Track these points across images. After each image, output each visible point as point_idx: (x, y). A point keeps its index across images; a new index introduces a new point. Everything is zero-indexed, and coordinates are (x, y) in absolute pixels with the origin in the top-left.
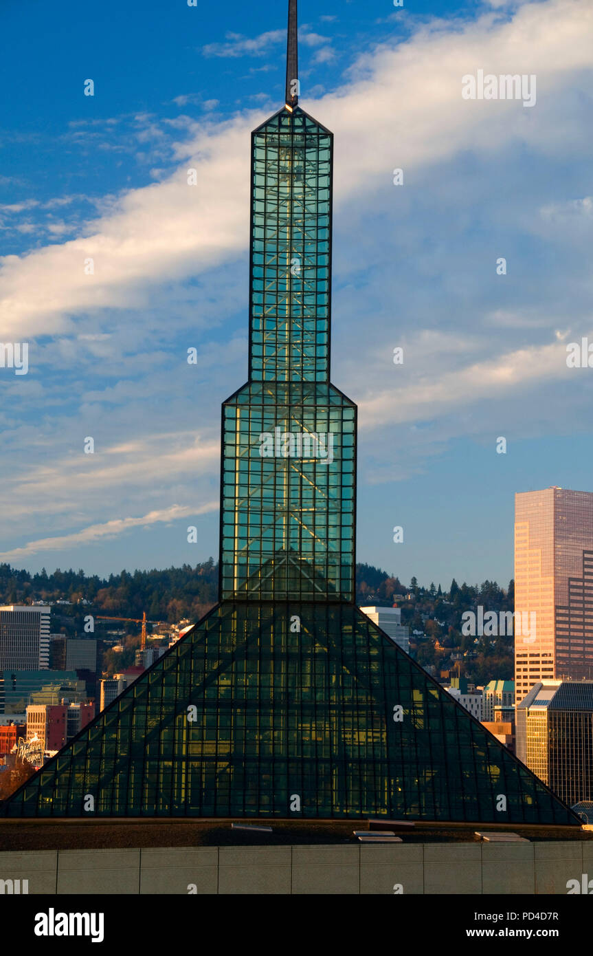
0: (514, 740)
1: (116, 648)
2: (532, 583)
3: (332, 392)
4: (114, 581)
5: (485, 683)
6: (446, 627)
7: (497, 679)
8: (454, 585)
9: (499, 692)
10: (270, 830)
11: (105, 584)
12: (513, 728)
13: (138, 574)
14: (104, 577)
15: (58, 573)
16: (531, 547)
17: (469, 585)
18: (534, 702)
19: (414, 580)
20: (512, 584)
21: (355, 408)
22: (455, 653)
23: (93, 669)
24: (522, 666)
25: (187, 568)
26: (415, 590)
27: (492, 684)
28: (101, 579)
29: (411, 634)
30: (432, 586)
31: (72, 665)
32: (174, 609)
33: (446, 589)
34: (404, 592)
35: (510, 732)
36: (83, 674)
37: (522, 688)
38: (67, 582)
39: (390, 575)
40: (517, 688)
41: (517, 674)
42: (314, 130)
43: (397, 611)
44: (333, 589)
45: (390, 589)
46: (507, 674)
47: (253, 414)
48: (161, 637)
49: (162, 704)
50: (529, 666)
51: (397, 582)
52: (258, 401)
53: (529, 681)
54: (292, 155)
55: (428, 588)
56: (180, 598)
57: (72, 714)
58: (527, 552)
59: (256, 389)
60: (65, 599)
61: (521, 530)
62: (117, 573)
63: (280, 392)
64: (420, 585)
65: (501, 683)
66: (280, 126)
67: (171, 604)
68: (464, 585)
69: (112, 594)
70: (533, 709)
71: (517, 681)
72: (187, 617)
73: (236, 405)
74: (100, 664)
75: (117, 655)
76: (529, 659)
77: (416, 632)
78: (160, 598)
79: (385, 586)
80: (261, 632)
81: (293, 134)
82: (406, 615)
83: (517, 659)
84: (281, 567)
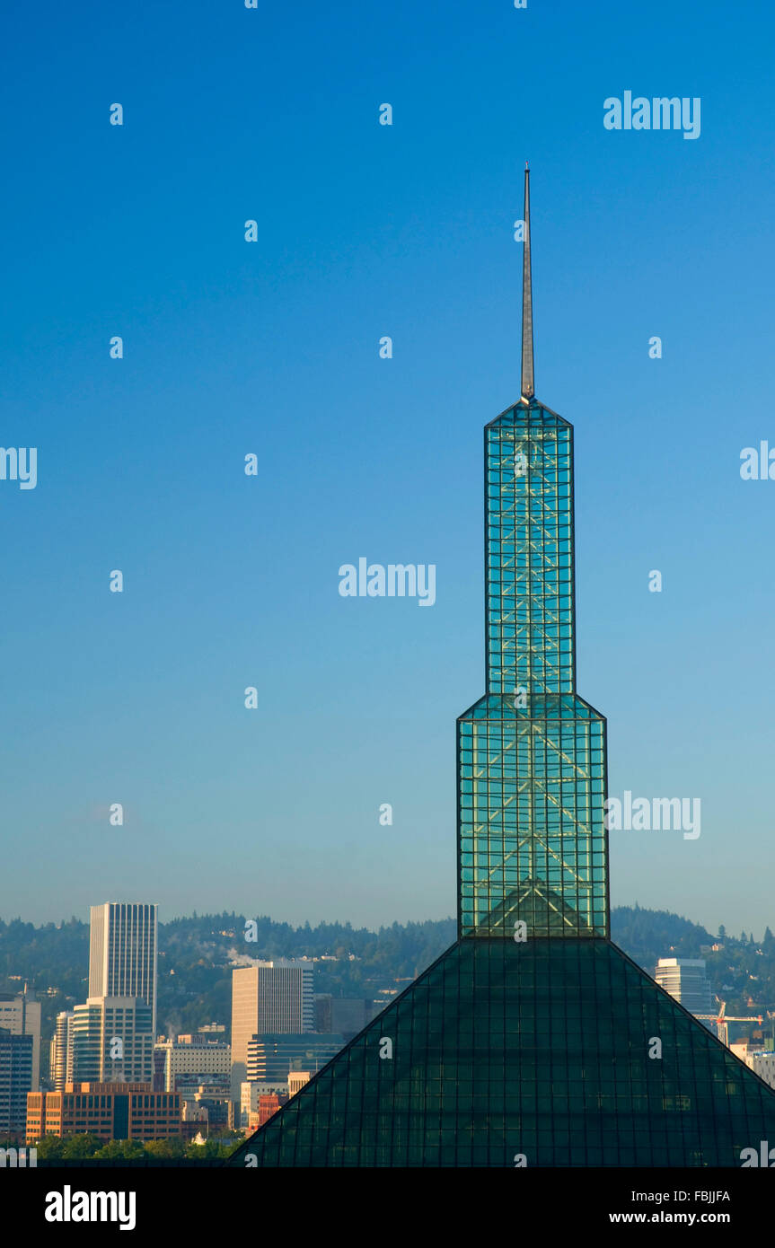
3: (579, 705)
4: (386, 934)
6: (760, 982)
11: (375, 938)
14: (374, 929)
15: (323, 926)
19: (723, 929)
21: (605, 721)
26: (724, 940)
28: (371, 932)
31: (337, 1027)
34: (711, 941)
38: (333, 936)
39: (695, 923)
42: (553, 422)
47: (491, 730)
51: (702, 931)
52: (495, 716)
54: (530, 450)
55: (739, 937)
59: (494, 702)
60: (330, 954)
62: (388, 925)
64: (729, 934)
66: (516, 419)
69: (383, 947)
73: (473, 721)
81: (529, 427)
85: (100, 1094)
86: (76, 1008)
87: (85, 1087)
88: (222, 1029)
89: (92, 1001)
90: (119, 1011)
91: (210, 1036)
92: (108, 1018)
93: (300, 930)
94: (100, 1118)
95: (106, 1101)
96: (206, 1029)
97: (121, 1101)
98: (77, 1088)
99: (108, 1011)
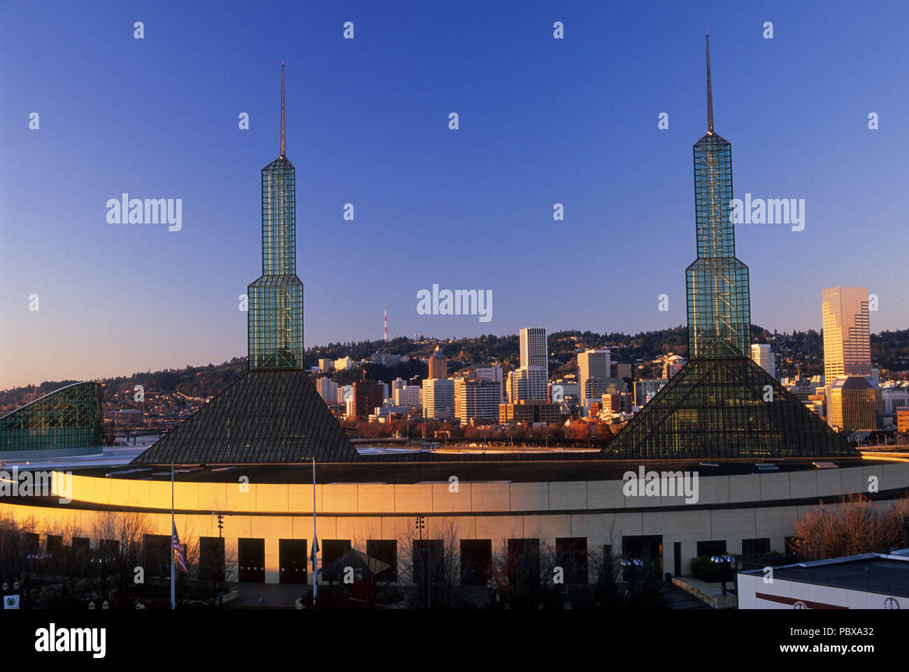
0: (826, 403)
1: (640, 367)
2: (832, 331)
3: (737, 262)
4: (638, 337)
5: (811, 376)
6: (791, 351)
7: (816, 375)
8: (795, 333)
9: (818, 381)
10: (717, 465)
11: (633, 338)
12: (825, 397)
13: (648, 333)
14: (633, 335)
15: (612, 334)
16: (830, 314)
17: (801, 331)
18: (834, 387)
19: (776, 331)
20: (822, 330)
21: (748, 269)
22: (796, 363)
23: (631, 377)
24: (828, 369)
25: (670, 329)
26: (776, 335)
27: (815, 377)
28: (632, 336)
29: (775, 355)
30: (784, 333)
31: (621, 376)
32: (665, 349)
33: (791, 334)
34: (771, 336)
35: (824, 399)
36: (626, 379)
37: (829, 379)
38: (617, 338)
39: (764, 328)
40: (826, 379)
41: (826, 373)
42: (722, 143)
43: (769, 346)
44: (741, 352)
45: (765, 335)
46: (821, 372)
47: (700, 274)
48: (660, 361)
49: (665, 408)
50: (831, 369)
51: (767, 331)
52: (701, 267)
53: (832, 376)
54: (713, 154)
55: (782, 334)
56: (668, 343)
57: (622, 398)
58: (829, 316)
59: (701, 262)
60: (616, 345)
61: (825, 307)
62: (639, 333)
63: (712, 263)
64: (778, 333)
65: (819, 377)
66: (706, 141)
67: (663, 346)
68: (799, 332)
69: (637, 342)
70: (834, 390)
71: (826, 376)
72: (671, 352)
73: (692, 270)
74: (633, 375)
75: (640, 370)
76: (831, 366)
77: (778, 354)
78: (658, 343)
79: (762, 334)
80: (709, 374)
81: (712, 145)
82: (773, 346)
83: (826, 366)
84: (717, 344)
85: (528, 405)
86: (516, 371)
87: (522, 402)
88: (574, 376)
89: (522, 368)
90: (534, 371)
91: (569, 379)
92: (529, 374)
93: (603, 336)
94: (529, 414)
95: (530, 407)
96: (567, 376)
97: (537, 408)
98: (519, 402)
99: (530, 372)
